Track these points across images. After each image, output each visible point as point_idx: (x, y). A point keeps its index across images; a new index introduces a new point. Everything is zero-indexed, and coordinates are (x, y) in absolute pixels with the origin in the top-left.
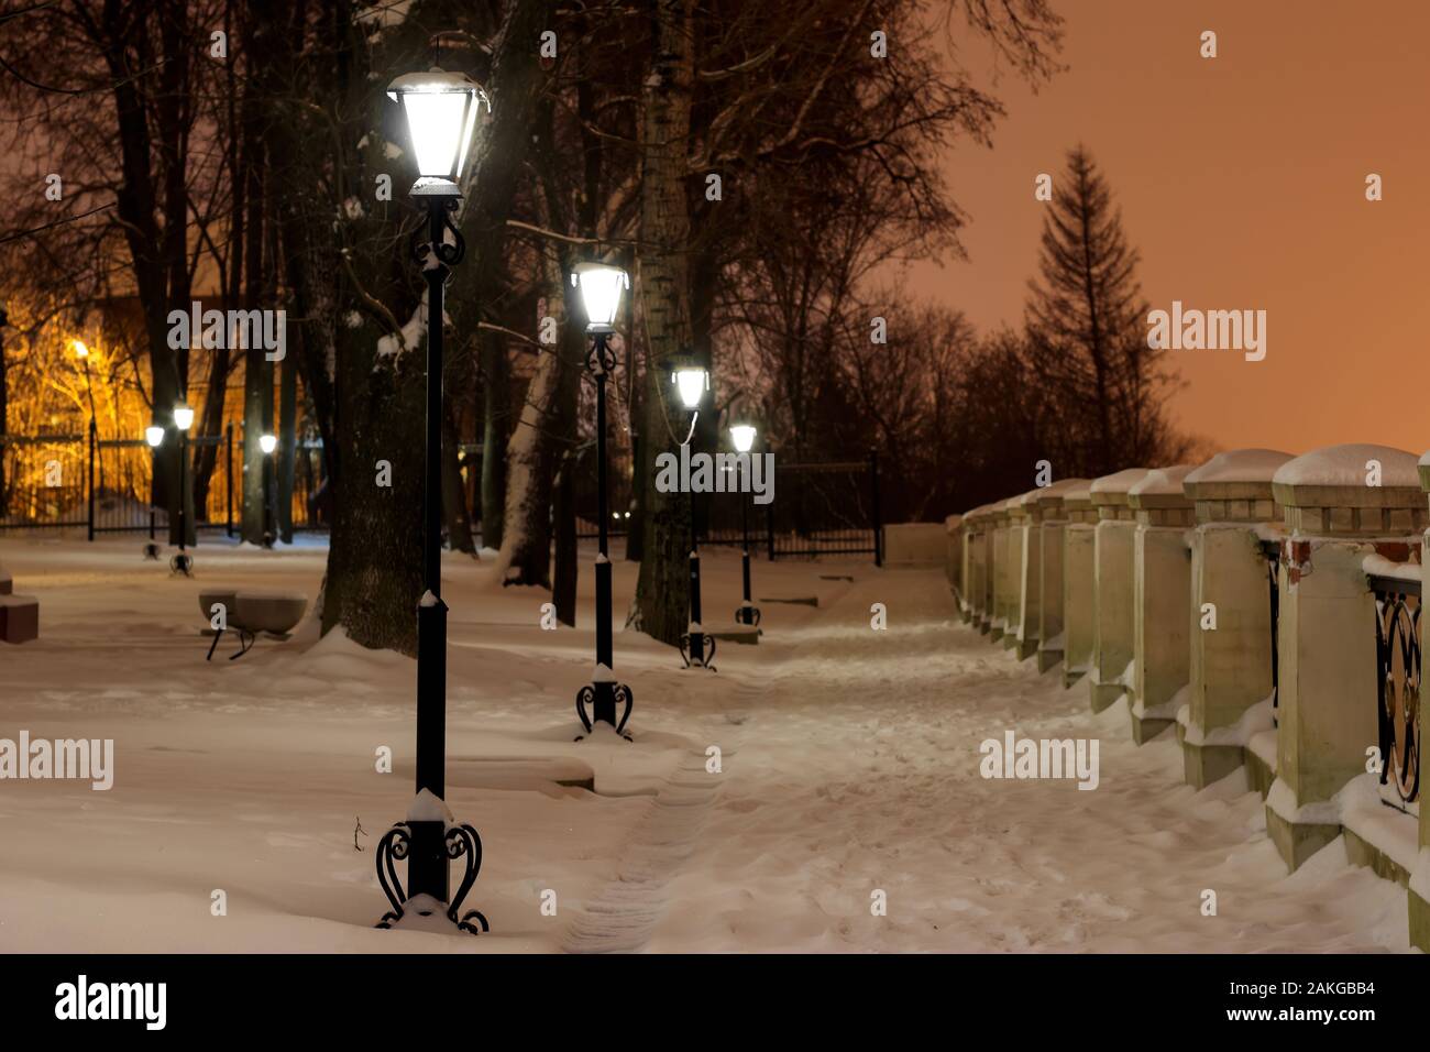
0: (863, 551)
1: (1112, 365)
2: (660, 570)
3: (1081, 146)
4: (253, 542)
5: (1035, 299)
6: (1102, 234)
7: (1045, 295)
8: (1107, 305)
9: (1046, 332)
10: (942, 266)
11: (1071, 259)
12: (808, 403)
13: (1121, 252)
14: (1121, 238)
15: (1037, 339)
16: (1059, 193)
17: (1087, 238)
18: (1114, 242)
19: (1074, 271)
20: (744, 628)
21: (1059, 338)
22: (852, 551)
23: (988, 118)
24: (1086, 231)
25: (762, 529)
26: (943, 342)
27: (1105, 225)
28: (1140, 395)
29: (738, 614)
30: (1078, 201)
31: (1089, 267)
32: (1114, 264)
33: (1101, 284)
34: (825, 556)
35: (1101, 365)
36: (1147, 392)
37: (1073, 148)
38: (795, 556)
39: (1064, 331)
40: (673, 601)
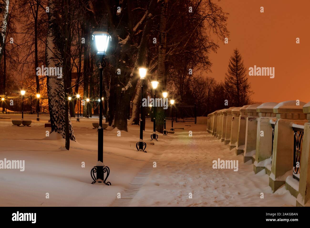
0: (193, 121)
1: (240, 89)
2: (159, 122)
3: (237, 49)
4: (85, 117)
5: (227, 77)
6: (240, 65)
7: (228, 76)
8: (240, 78)
9: (228, 83)
10: (207, 73)
11: (234, 70)
12: (184, 95)
13: (243, 69)
14: (243, 66)
15: (227, 85)
16: (232, 57)
17: (237, 66)
18: (242, 67)
19: (234, 72)
20: (172, 131)
21: (231, 84)
22: (191, 121)
23: (216, 48)
24: (237, 65)
25: (175, 117)
26: (210, 84)
27: (240, 64)
28: (245, 95)
29: (171, 129)
30: (236, 59)
31: (237, 72)
32: (242, 71)
33: (239, 75)
34: (186, 122)
35: (238, 89)
36: (246, 95)
37: (235, 49)
38: (180, 122)
39: (232, 83)
40: (161, 126)
